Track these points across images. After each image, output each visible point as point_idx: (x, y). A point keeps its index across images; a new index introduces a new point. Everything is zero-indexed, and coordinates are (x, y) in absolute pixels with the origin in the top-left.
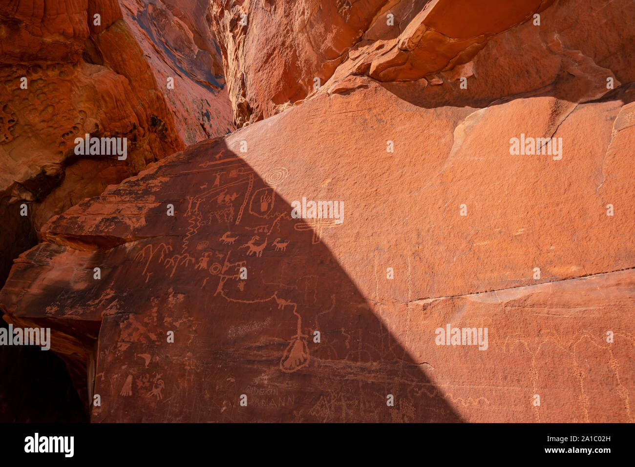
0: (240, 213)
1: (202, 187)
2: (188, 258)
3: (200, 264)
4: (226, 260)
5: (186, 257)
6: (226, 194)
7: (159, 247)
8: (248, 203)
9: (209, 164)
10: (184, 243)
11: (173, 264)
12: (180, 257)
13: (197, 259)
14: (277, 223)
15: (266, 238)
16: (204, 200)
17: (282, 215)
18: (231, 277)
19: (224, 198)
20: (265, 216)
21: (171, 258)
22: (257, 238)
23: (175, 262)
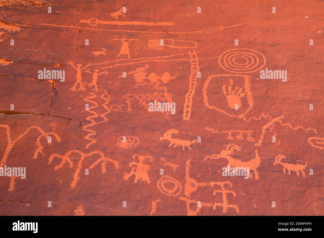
0: (186, 103)
1: (97, 53)
2: (103, 158)
3: (132, 172)
4: (187, 174)
5: (96, 157)
6: (149, 71)
7: (27, 132)
8: (199, 91)
9: (98, 22)
10: (87, 133)
11: (71, 166)
12: (83, 156)
13: (124, 164)
14: (271, 131)
15: (256, 151)
16: (106, 72)
17: (276, 119)
18: (209, 205)
19: (147, 76)
20: (240, 116)
21: (63, 154)
22: (238, 148)
23: (76, 162)
